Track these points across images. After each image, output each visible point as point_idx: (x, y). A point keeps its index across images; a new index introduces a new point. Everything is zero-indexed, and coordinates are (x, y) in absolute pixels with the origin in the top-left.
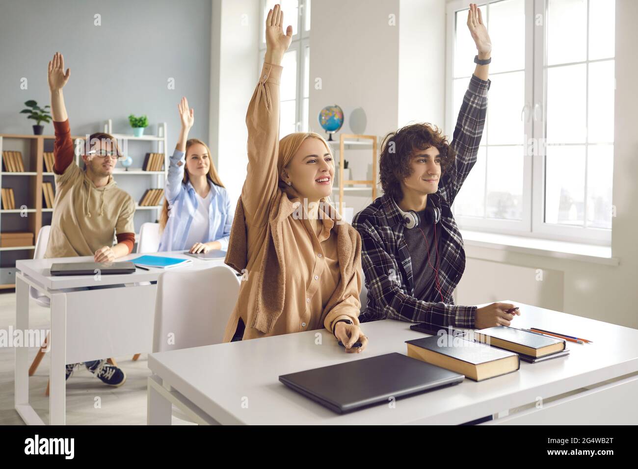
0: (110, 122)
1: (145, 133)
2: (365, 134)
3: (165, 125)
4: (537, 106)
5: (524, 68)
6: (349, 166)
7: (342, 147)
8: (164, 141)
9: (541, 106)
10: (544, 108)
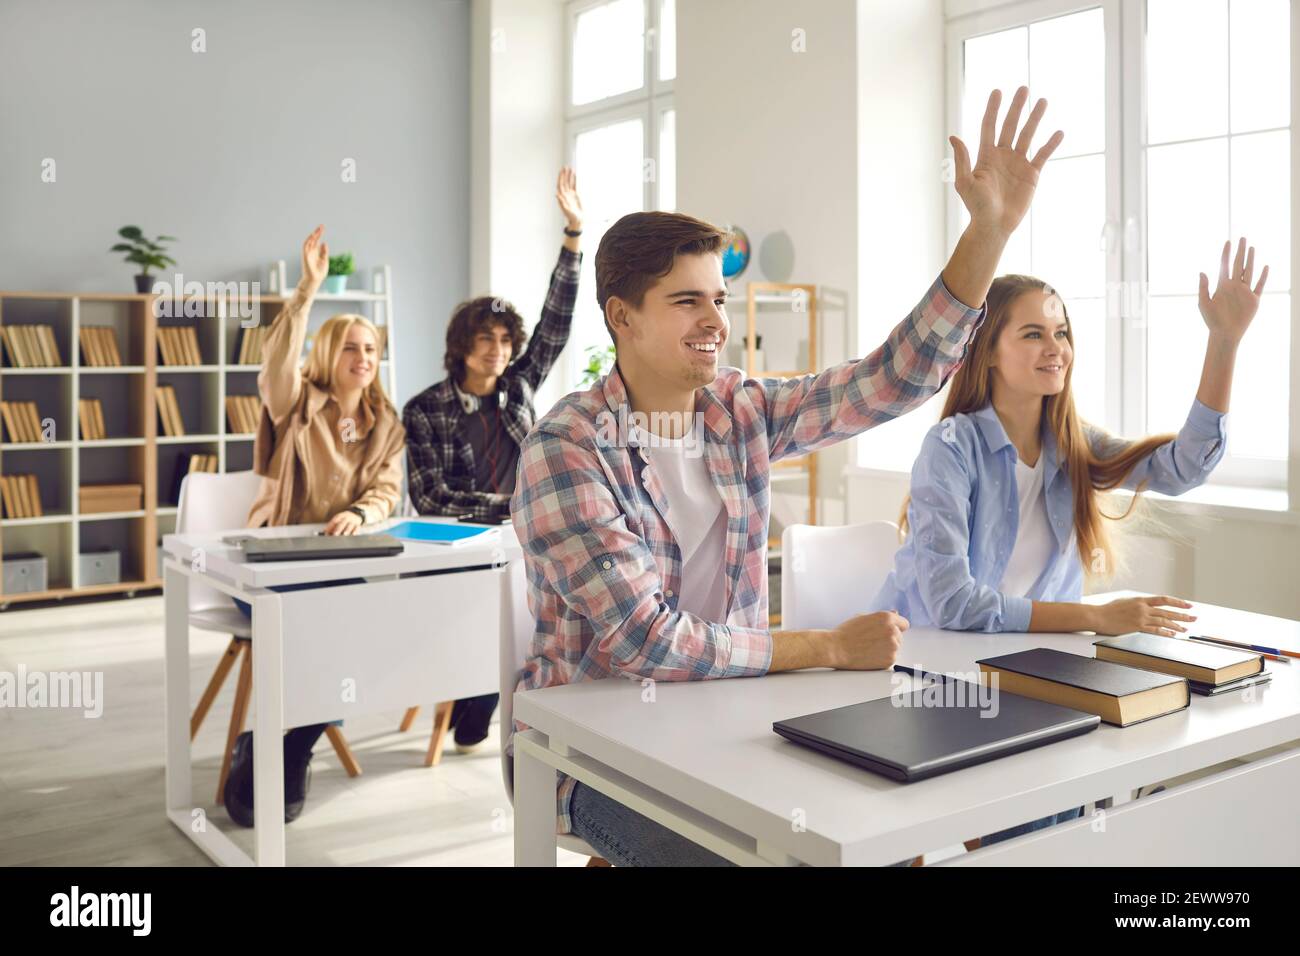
0: (282, 265)
1: (349, 287)
2: (792, 281)
3: (388, 270)
4: (1130, 222)
5: (1103, 149)
6: (763, 344)
7: (752, 307)
8: (385, 303)
9: (1139, 223)
10: (1142, 226)
